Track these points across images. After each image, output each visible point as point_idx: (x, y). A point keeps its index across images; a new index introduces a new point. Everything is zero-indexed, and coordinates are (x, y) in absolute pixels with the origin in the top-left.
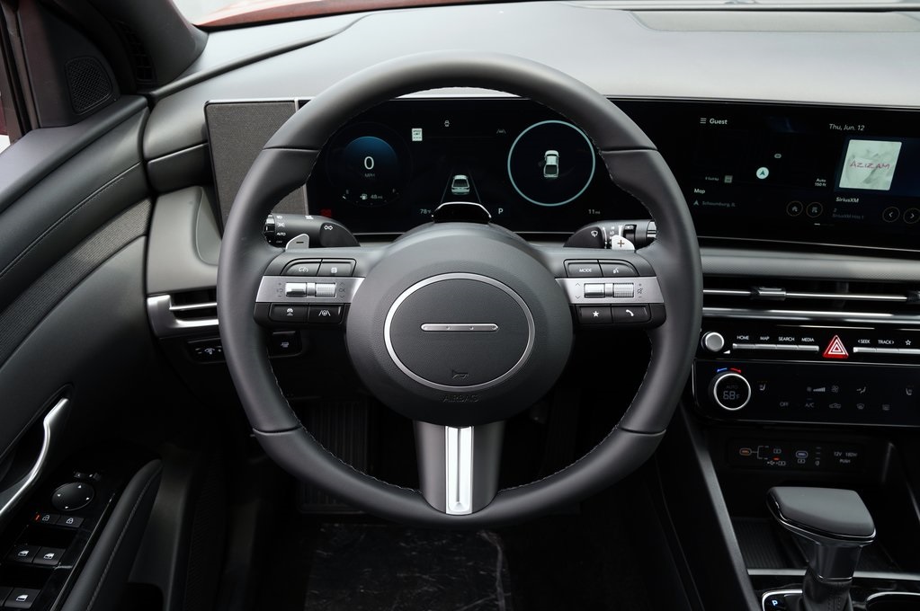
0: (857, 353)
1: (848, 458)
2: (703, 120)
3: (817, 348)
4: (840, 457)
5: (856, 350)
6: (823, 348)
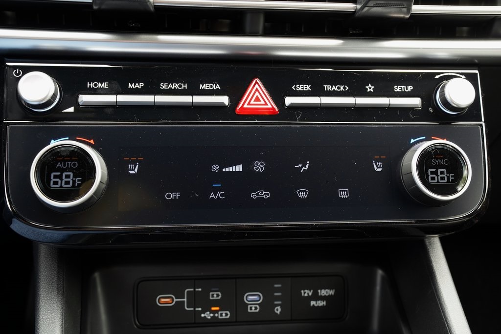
0: (294, 107)
1: (322, 298)
3: (225, 100)
4: (310, 298)
5: (289, 101)
6: (236, 99)
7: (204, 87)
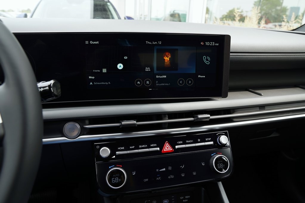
1: (186, 199)
2: (87, 42)
3: (158, 149)
4: (183, 199)
5: (177, 147)
6: (161, 148)
7: (152, 145)
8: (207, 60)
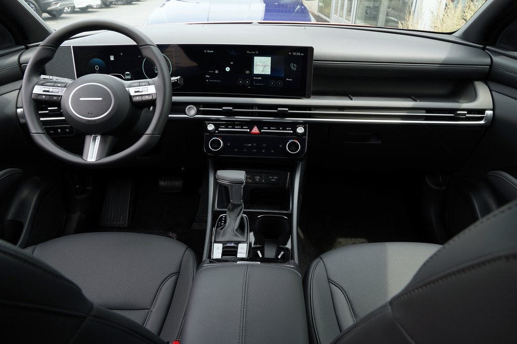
1: (274, 179)
2: (205, 51)
3: (248, 130)
4: (271, 179)
5: (262, 131)
6: (251, 130)
7: (244, 127)
8: (293, 67)
